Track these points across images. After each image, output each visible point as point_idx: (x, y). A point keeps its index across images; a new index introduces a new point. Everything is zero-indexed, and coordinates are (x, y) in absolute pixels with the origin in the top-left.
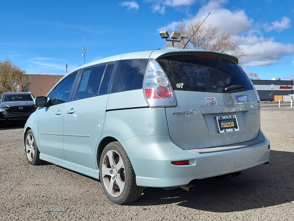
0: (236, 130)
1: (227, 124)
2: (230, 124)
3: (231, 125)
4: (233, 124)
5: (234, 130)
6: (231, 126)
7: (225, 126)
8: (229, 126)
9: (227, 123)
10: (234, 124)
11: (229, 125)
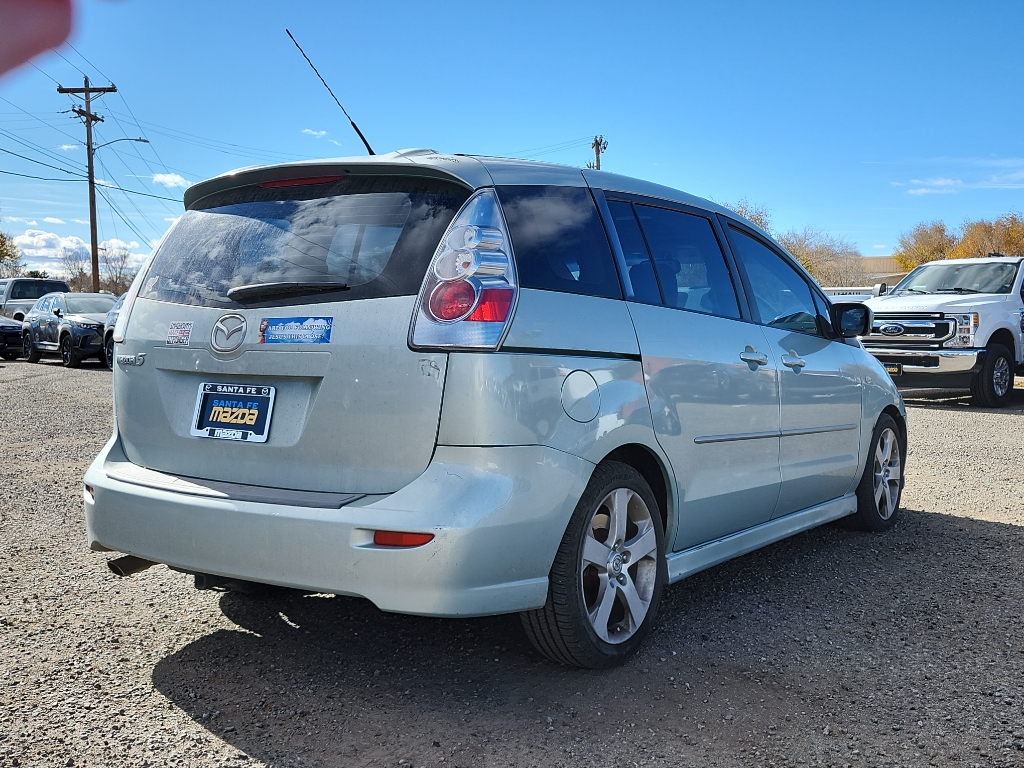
0: (253, 437)
1: (233, 413)
2: (244, 415)
3: (242, 418)
4: (251, 417)
5: (245, 436)
6: (243, 422)
7: (221, 419)
8: (234, 421)
9: (235, 410)
10: (255, 418)
11: (236, 417)
